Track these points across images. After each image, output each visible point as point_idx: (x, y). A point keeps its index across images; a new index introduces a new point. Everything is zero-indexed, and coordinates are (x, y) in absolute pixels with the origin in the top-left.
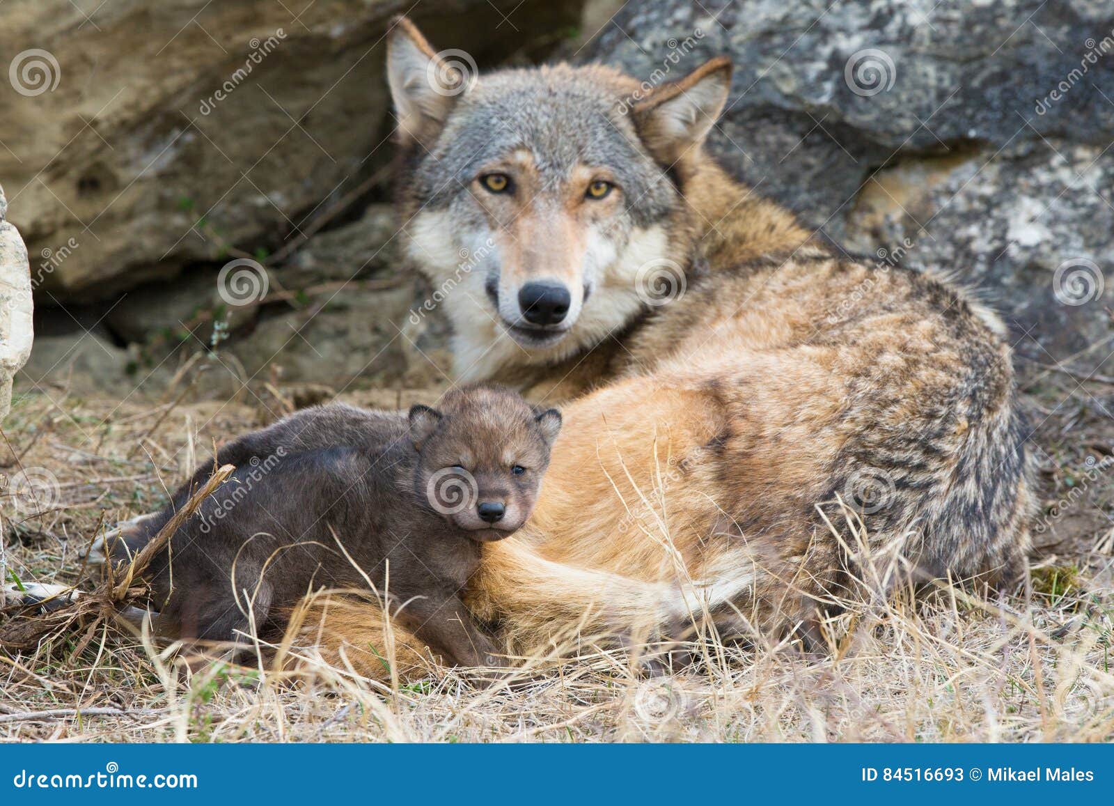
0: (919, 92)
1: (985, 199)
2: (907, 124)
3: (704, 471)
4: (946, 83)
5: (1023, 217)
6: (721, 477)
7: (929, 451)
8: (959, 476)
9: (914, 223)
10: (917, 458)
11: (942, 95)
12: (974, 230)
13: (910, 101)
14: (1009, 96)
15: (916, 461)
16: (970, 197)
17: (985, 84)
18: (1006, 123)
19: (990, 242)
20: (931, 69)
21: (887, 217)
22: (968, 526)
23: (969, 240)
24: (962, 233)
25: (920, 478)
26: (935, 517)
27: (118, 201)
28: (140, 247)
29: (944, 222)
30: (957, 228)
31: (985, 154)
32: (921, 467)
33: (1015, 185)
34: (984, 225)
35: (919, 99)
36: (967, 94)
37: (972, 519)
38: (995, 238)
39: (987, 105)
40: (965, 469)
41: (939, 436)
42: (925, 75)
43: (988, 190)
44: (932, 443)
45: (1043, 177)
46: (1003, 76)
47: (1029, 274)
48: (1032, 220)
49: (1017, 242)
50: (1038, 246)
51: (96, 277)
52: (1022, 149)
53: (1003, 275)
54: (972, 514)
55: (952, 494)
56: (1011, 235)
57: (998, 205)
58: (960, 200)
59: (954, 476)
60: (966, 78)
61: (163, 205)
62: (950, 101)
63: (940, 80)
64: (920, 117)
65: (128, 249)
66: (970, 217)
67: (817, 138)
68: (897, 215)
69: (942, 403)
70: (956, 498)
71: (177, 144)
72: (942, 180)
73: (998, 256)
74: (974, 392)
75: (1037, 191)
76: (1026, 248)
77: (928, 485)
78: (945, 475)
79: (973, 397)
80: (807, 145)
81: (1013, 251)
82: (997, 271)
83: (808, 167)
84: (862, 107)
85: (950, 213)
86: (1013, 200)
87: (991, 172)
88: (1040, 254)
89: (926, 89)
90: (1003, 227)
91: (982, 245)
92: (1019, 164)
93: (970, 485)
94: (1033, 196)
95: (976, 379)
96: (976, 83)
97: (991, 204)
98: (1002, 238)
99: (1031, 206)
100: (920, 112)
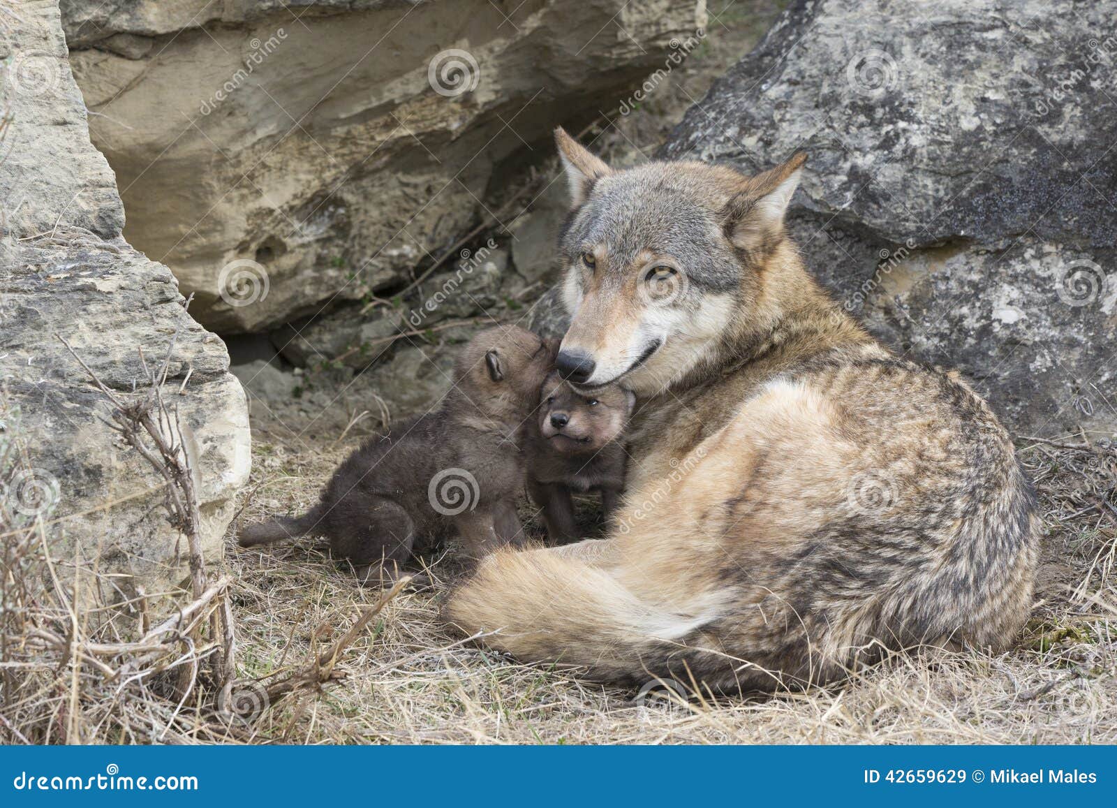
0: (920, 200)
1: (972, 284)
2: (911, 226)
3: (713, 526)
4: (942, 193)
5: (1004, 300)
6: (725, 531)
7: (923, 538)
8: (952, 557)
9: (919, 303)
10: (910, 542)
11: (938, 203)
12: (965, 310)
13: (913, 208)
14: (991, 203)
15: (910, 545)
16: (961, 283)
17: (971, 194)
18: (989, 224)
19: (978, 321)
20: (929, 182)
21: (896, 297)
22: (956, 596)
23: (962, 318)
24: (956, 312)
25: (913, 557)
26: (924, 587)
27: (287, 262)
28: (304, 295)
29: (941, 302)
30: (952, 308)
31: (973, 248)
32: (914, 550)
33: (997, 273)
34: (974, 306)
35: (921, 206)
36: (958, 202)
37: (960, 591)
38: (982, 317)
39: (973, 210)
40: (958, 552)
41: (935, 527)
42: (925, 186)
43: (975, 277)
44: (927, 532)
45: (1019, 268)
46: (986, 188)
47: (1008, 347)
48: (1010, 303)
49: (1000, 321)
50: (1016, 324)
51: (269, 321)
52: (1001, 245)
53: (989, 349)
54: (960, 587)
55: (943, 571)
56: (994, 316)
57: (984, 290)
58: (953, 283)
59: (946, 557)
60: (957, 189)
61: (321, 262)
62: (945, 208)
63: (937, 191)
64: (921, 221)
65: (294, 298)
66: (962, 299)
67: (840, 234)
68: (904, 296)
69: (940, 501)
70: (946, 574)
71: (331, 216)
72: (940, 268)
73: (985, 332)
74: (974, 489)
75: (1014, 279)
76: (1007, 326)
77: (920, 563)
78: (938, 555)
79: (972, 493)
80: (832, 241)
81: (997, 327)
82: (985, 345)
83: (834, 258)
84: (876, 212)
85: (946, 295)
86: (995, 285)
87: (977, 262)
88: (1017, 332)
89: (925, 197)
90: (988, 308)
91: (971, 323)
92: (999, 257)
93: (963, 565)
94: (1011, 283)
95: (978, 477)
96: (964, 193)
97: (977, 288)
98: (988, 317)
99: (1009, 291)
100: (921, 217)
